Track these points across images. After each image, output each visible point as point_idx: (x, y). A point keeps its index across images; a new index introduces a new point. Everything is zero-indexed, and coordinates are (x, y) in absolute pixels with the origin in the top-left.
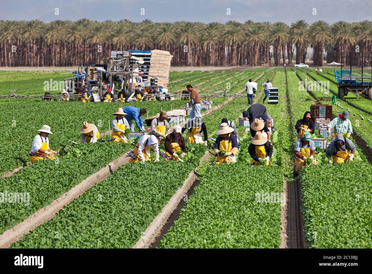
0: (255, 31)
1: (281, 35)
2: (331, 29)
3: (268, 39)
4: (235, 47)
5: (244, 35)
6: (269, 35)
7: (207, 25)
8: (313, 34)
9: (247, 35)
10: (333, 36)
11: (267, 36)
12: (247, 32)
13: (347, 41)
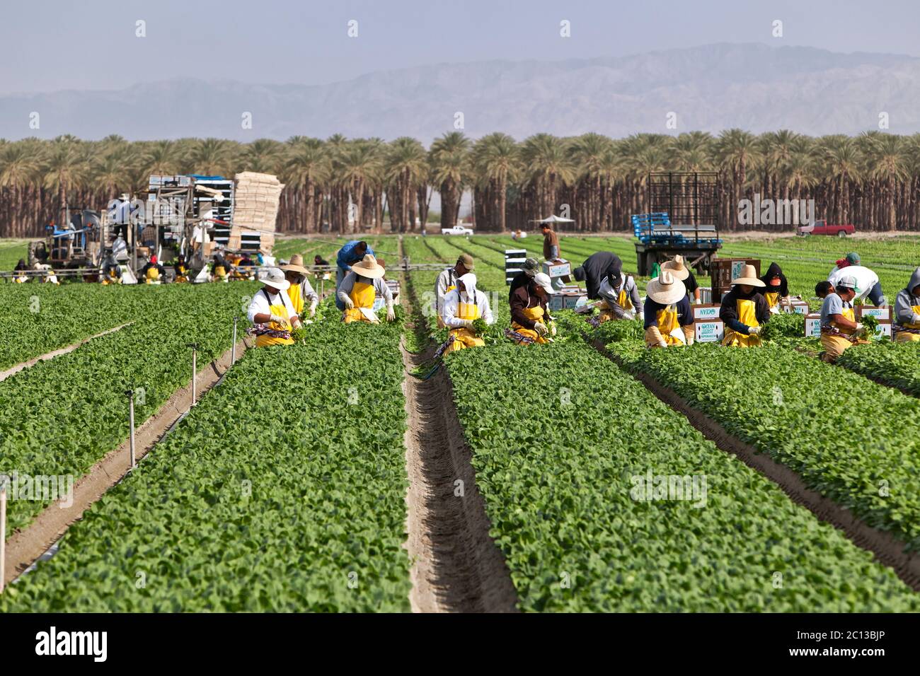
0: (356, 158)
1: (413, 164)
2: (519, 151)
3: (382, 175)
4: (312, 193)
5: (331, 166)
6: (385, 166)
7: (250, 145)
8: (482, 163)
9: (336, 165)
10: (526, 166)
11: (380, 167)
12: (336, 159)
13: (556, 177)
